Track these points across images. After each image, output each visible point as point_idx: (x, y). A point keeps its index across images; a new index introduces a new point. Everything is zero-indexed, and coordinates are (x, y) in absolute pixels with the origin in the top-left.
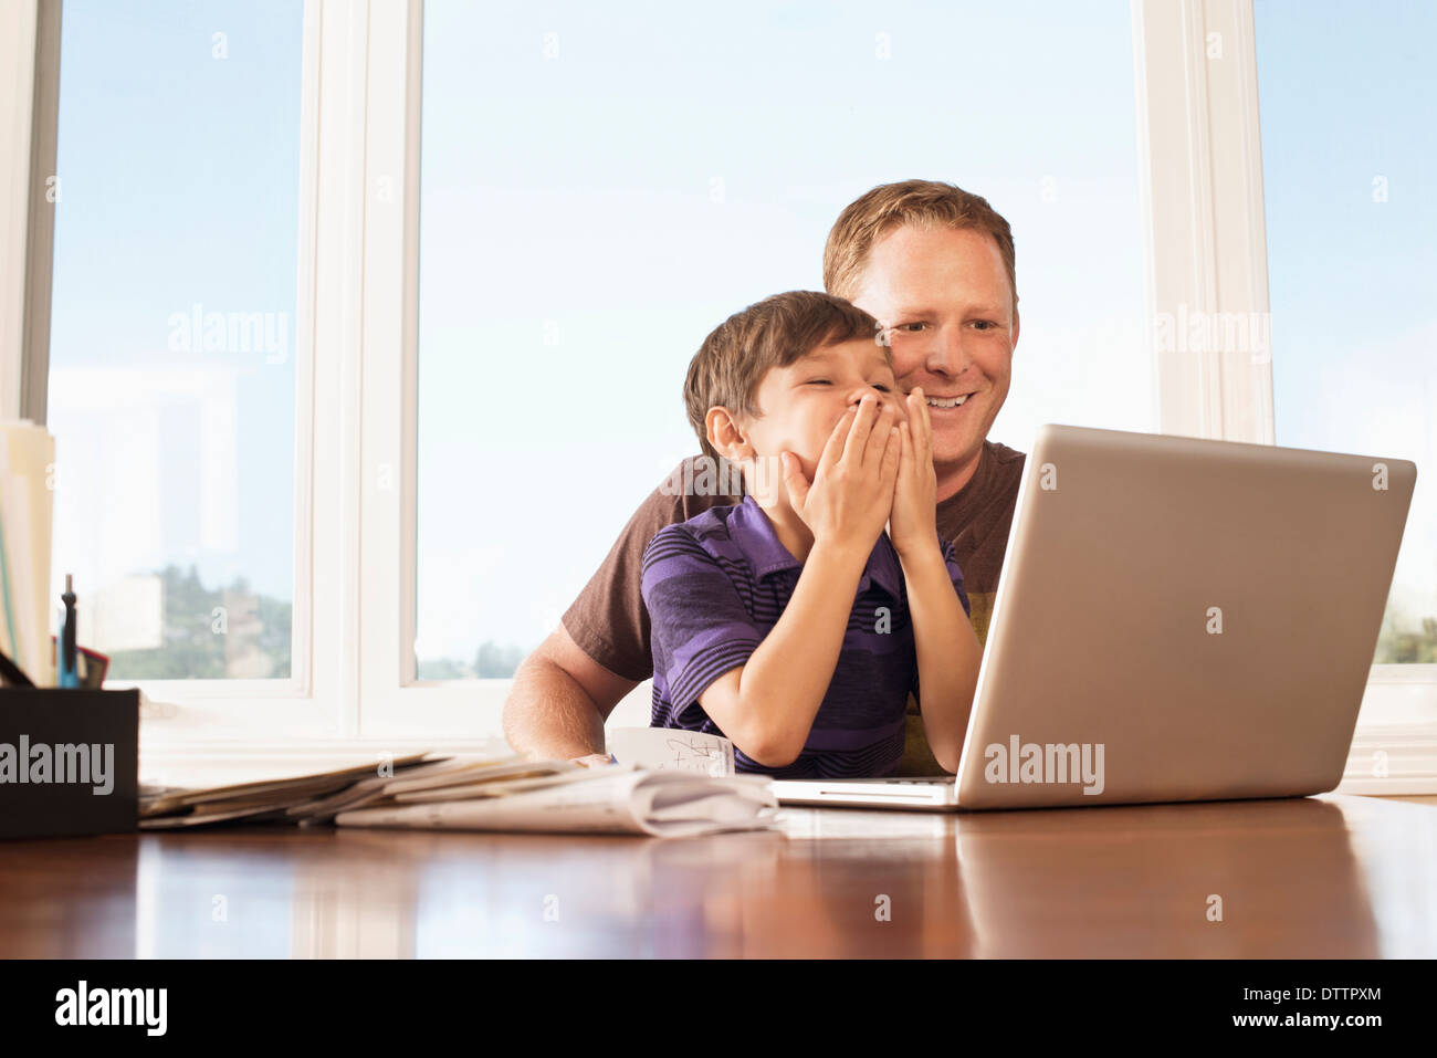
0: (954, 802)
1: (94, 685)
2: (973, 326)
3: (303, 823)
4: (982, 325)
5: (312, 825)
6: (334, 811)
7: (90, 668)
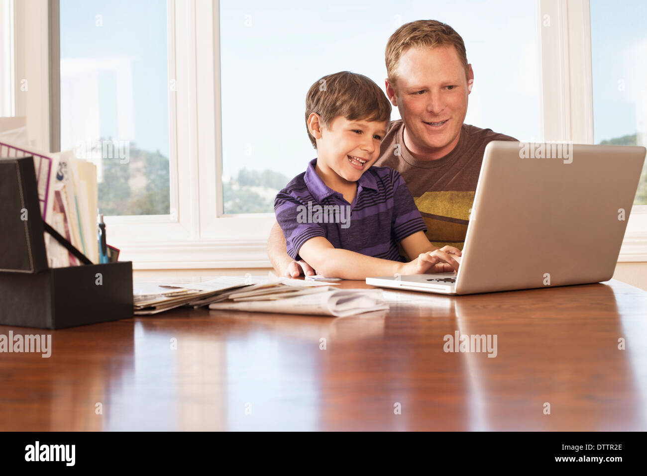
0: (454, 292)
1: (114, 261)
2: (447, 88)
3: (195, 307)
4: (450, 87)
5: (199, 308)
6: (207, 304)
7: (112, 253)
